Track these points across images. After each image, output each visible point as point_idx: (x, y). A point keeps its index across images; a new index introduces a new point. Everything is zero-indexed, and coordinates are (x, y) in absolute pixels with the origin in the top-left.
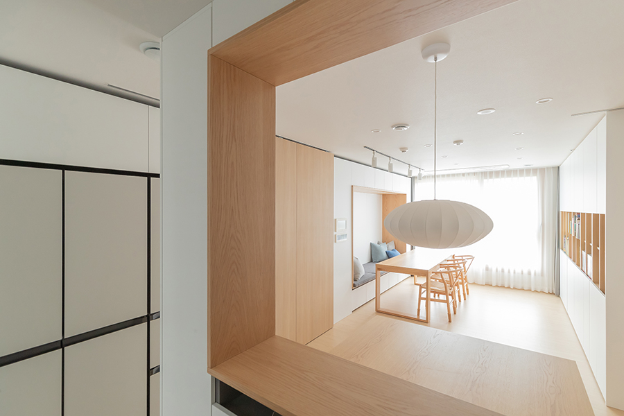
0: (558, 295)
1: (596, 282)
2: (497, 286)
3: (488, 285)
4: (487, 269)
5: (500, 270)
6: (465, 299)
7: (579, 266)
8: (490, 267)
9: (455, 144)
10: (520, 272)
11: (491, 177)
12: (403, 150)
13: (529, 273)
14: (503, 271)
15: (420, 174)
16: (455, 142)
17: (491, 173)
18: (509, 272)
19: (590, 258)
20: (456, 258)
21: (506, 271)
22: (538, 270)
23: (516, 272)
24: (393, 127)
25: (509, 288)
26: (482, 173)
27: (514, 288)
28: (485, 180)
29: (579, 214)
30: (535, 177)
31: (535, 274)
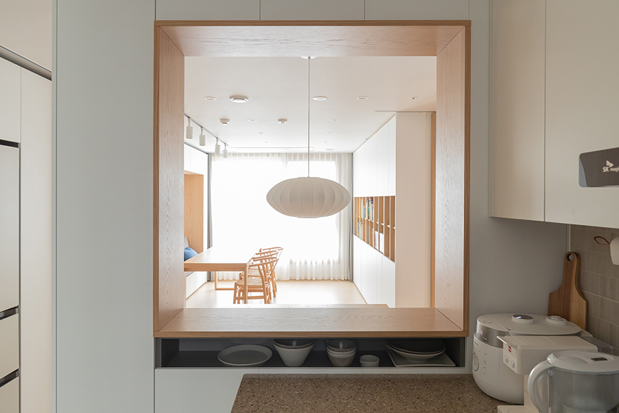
0: (352, 281)
1: (387, 255)
2: (300, 280)
3: (293, 280)
4: (291, 262)
5: (303, 262)
6: (274, 296)
7: (372, 246)
8: (294, 261)
9: (280, 122)
10: (321, 262)
11: (295, 159)
12: (224, 121)
13: (329, 263)
14: (306, 263)
15: (225, 151)
16: (280, 120)
17: (295, 155)
18: (311, 263)
19: (382, 236)
20: (263, 251)
21: (309, 263)
22: (336, 258)
23: (318, 262)
24: (231, 98)
25: (311, 280)
26: (286, 154)
27: (316, 280)
28: (289, 163)
29: (372, 198)
30: (334, 162)
31: (334, 263)
